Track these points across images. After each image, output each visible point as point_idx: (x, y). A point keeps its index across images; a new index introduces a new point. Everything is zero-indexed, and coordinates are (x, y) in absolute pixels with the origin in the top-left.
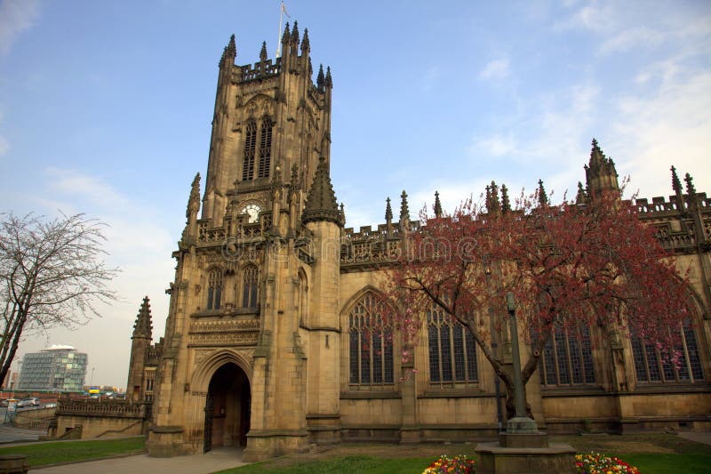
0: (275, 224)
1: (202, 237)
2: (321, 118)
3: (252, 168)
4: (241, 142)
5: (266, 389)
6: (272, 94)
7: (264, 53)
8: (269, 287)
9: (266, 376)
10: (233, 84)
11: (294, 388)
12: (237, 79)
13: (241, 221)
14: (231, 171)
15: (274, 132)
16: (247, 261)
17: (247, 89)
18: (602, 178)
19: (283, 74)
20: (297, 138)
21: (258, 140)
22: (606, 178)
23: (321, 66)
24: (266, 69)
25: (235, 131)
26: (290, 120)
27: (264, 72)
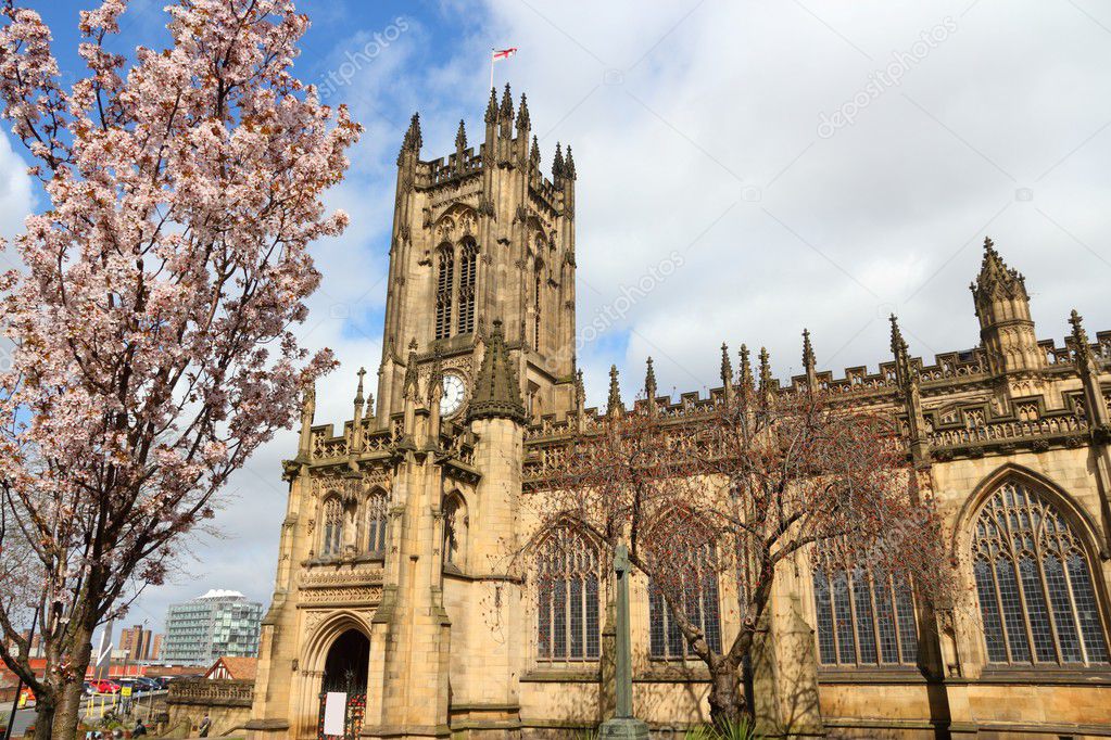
0: (409, 432)
1: (318, 452)
2: (560, 230)
3: (448, 320)
4: (431, 278)
5: (386, 668)
6: (474, 202)
7: (461, 139)
8: (397, 524)
9: (388, 650)
10: (418, 190)
11: (430, 665)
12: (424, 183)
13: (366, 428)
14: (417, 326)
15: (478, 262)
16: (373, 484)
17: (440, 197)
18: (998, 305)
19: (488, 172)
20: (513, 268)
21: (457, 275)
22: (1006, 303)
23: (558, 146)
24: (466, 164)
25: (422, 264)
26: (505, 241)
27: (463, 169)
